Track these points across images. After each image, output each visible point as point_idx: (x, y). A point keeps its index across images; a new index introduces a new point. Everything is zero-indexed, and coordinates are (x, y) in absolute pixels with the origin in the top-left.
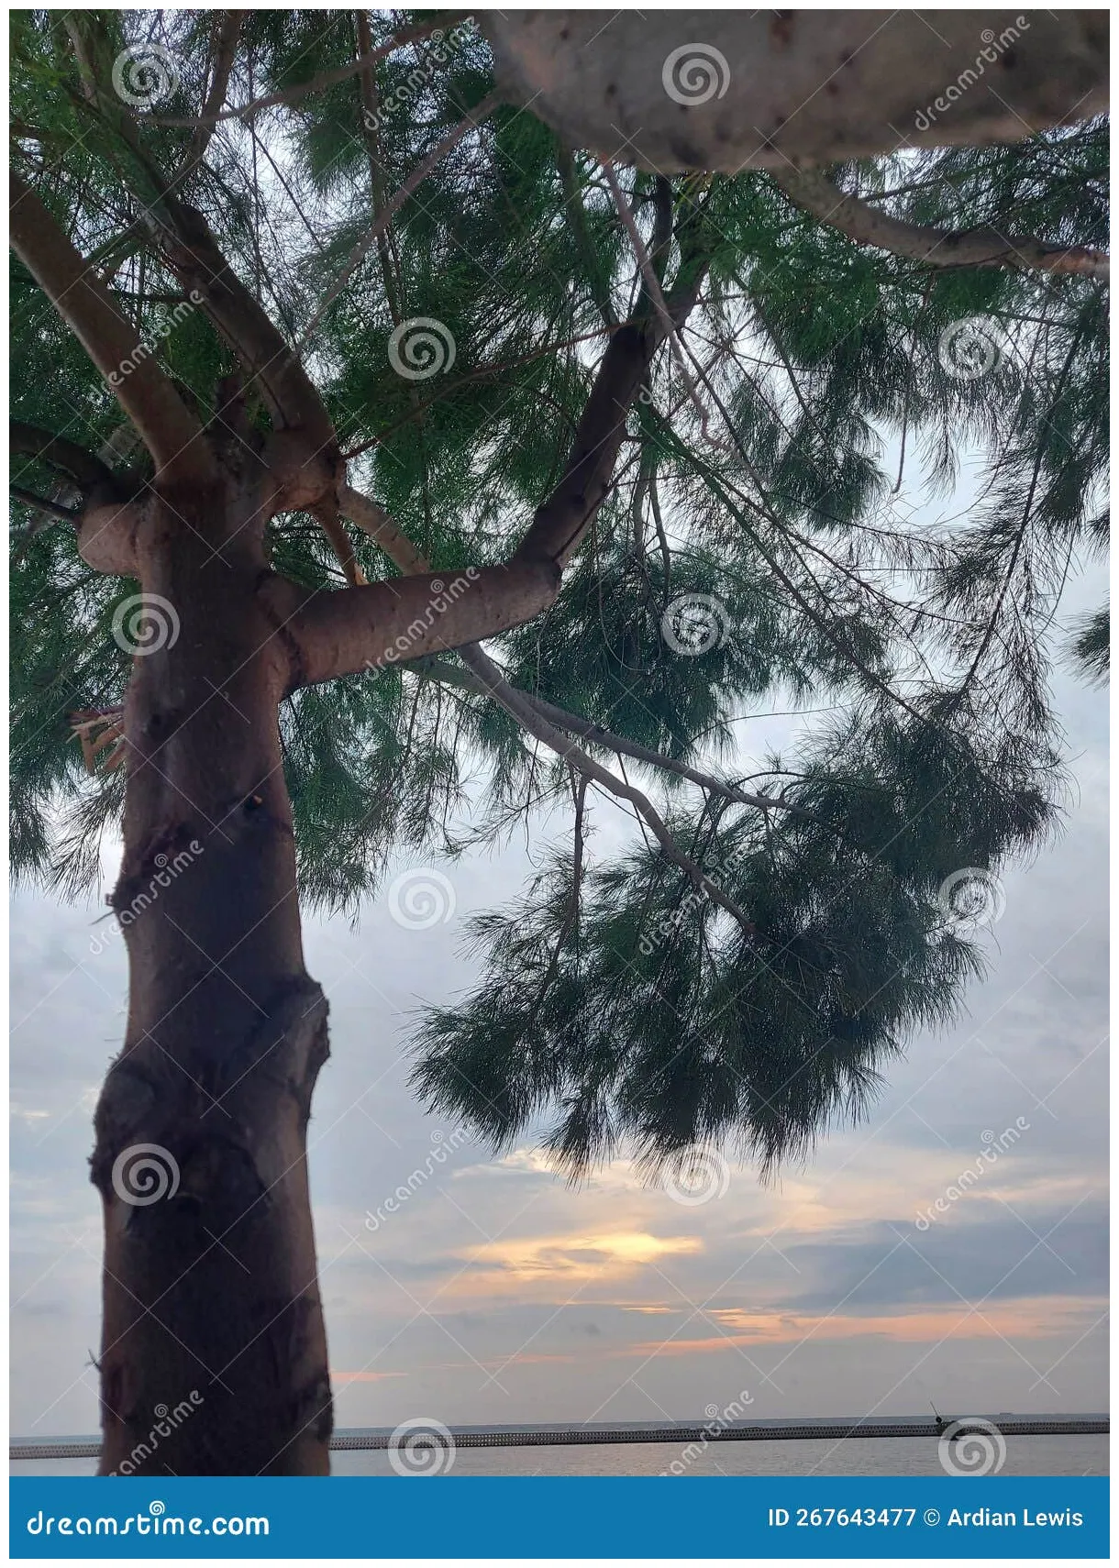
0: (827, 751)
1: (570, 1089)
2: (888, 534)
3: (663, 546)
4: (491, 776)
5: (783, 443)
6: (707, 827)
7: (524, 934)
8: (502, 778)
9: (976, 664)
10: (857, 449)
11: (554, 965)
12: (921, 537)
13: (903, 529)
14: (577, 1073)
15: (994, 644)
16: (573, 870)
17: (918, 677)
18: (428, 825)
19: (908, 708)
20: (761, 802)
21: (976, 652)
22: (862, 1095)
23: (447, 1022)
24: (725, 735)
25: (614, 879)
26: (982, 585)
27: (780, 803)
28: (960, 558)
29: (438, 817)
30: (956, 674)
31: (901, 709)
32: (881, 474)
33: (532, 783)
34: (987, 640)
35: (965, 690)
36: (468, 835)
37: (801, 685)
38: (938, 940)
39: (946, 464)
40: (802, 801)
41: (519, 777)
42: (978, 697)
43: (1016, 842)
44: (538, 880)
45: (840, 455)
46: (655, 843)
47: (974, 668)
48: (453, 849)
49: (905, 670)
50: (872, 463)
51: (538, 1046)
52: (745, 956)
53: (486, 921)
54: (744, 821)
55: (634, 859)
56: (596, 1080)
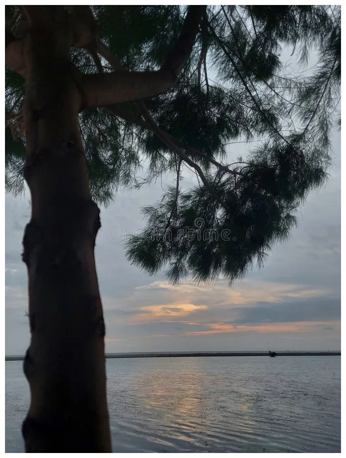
0: (256, 157)
1: (174, 260)
2: (284, 78)
3: (207, 84)
4: (149, 164)
5: (248, 48)
6: (217, 181)
7: (160, 213)
8: (153, 164)
9: (309, 124)
10: (273, 52)
11: (169, 222)
12: (294, 80)
13: (289, 77)
14: (176, 254)
15: (316, 117)
16: (176, 192)
17: (290, 129)
18: (130, 179)
19: (285, 140)
20: (234, 173)
21: (309, 120)
22: (261, 260)
23: (136, 239)
24: (223, 152)
25: (187, 197)
26: (313, 96)
27: (240, 174)
28: (306, 87)
29: (133, 176)
30: (302, 128)
31: (283, 140)
32: (280, 62)
33: (163, 165)
34: (314, 115)
35: (304, 134)
36: (142, 181)
37: (249, 135)
38: (285, 216)
39: (305, 56)
40: (247, 173)
41: (158, 163)
42: (308, 136)
43: (314, 185)
44: (164, 196)
45: (267, 54)
46: (202, 184)
47: (308, 126)
48: (138, 186)
49: (285, 127)
50: (277, 58)
51: (164, 247)
52: (226, 220)
53: (148, 209)
54: (228, 180)
55: (194, 191)
56: (181, 256)
